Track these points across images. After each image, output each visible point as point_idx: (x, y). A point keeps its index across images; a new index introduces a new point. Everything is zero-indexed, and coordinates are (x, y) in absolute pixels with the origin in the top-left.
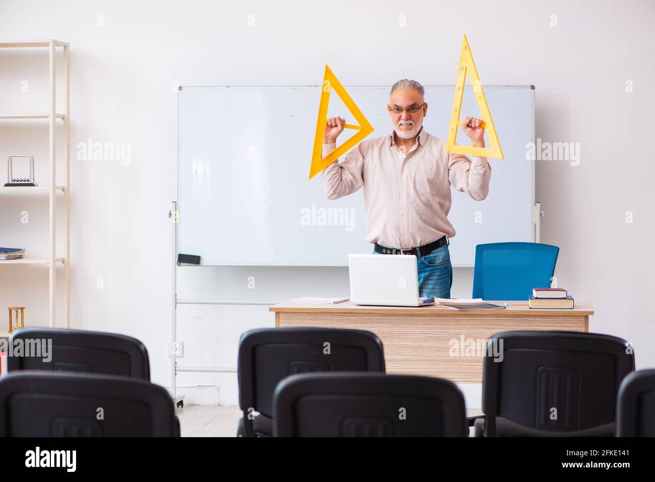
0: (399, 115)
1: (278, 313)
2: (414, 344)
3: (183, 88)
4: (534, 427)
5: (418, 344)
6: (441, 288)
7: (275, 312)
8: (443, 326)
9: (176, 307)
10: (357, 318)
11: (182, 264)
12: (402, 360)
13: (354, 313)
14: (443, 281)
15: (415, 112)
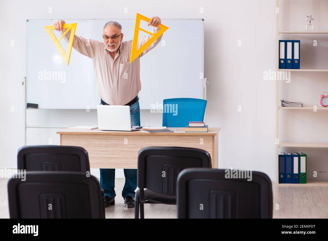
0: (108, 40)
1: (61, 135)
2: (129, 150)
3: (29, 20)
4: (162, 194)
5: (130, 150)
6: (135, 123)
7: (60, 134)
8: (143, 141)
9: (26, 129)
10: (101, 137)
11: (29, 108)
12: (122, 158)
13: (99, 135)
14: (136, 119)
15: (116, 38)
